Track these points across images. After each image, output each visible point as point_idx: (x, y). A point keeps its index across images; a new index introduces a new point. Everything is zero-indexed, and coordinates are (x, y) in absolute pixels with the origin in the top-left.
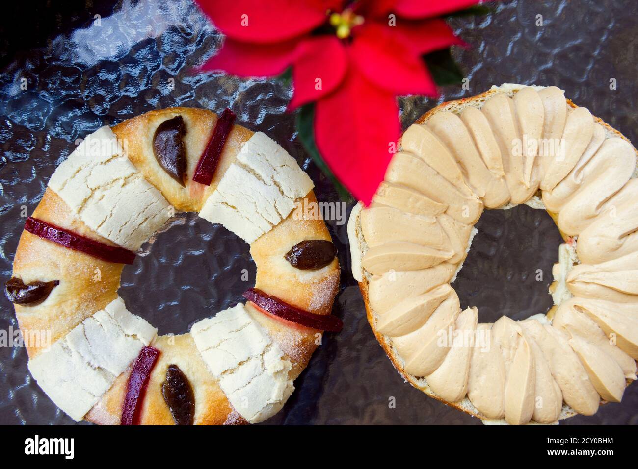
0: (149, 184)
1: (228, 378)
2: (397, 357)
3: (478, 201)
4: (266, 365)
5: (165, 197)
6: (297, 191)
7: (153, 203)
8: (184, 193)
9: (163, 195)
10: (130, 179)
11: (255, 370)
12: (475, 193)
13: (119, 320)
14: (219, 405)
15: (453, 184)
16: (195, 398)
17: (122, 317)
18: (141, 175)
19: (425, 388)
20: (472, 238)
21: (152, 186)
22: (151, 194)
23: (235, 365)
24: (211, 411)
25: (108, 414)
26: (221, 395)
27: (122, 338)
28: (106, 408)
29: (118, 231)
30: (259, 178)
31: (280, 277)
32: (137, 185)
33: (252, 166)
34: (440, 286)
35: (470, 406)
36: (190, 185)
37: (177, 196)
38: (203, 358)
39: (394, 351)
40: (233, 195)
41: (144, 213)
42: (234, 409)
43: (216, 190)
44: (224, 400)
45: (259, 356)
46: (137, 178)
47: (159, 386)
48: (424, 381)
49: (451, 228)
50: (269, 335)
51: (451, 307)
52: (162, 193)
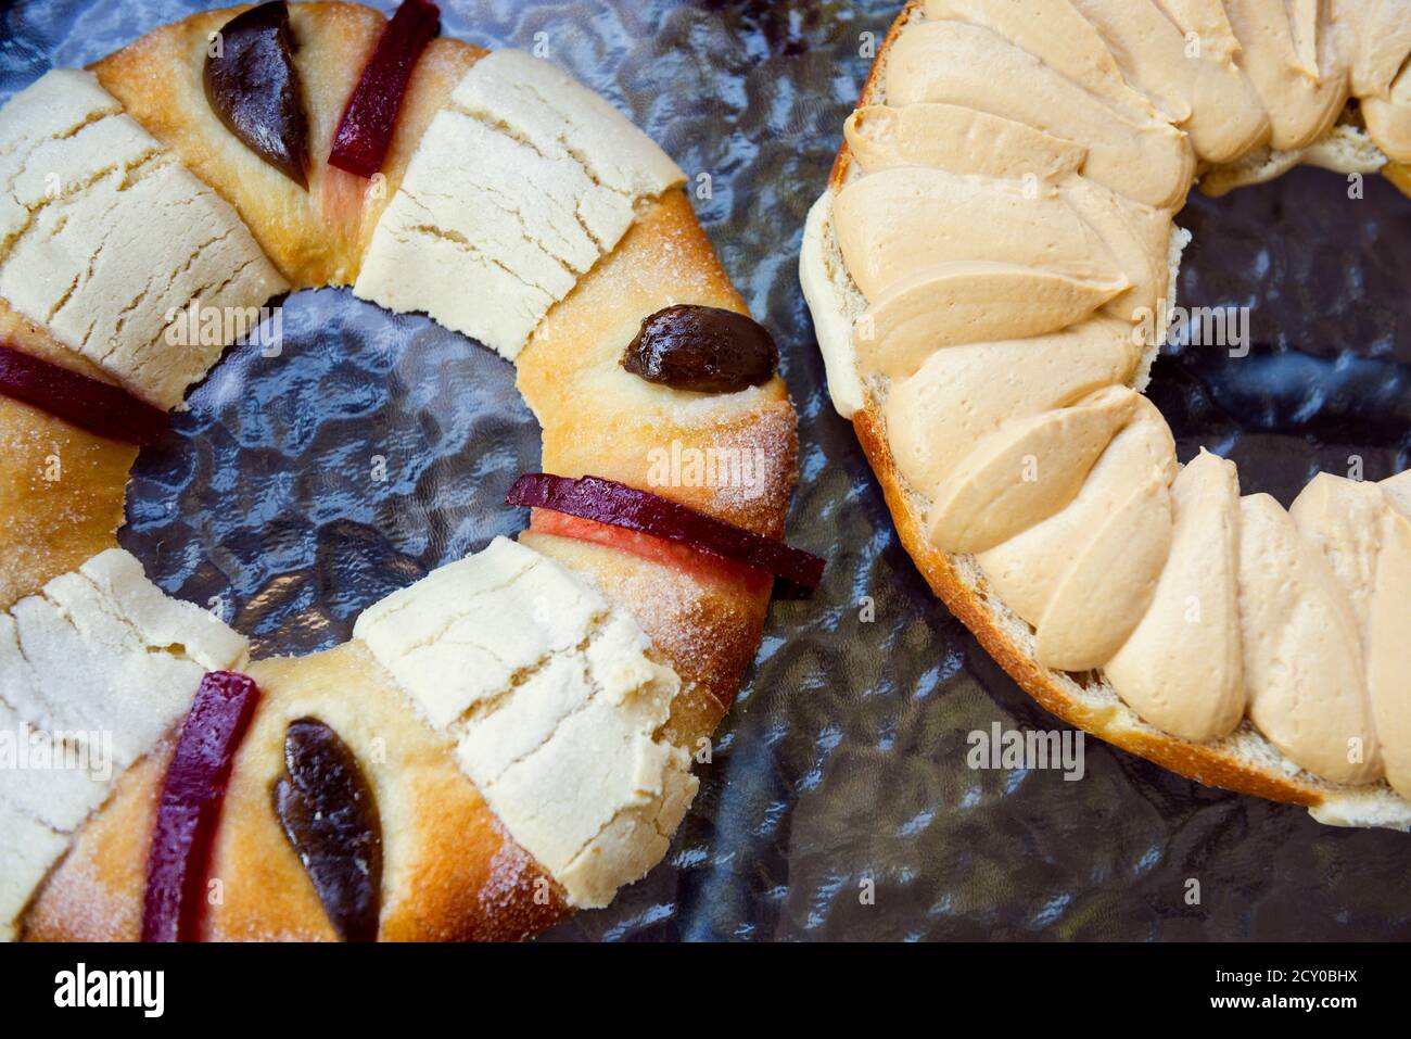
0: (200, 182)
1: (482, 729)
2: (1006, 623)
3: (1173, 131)
4: (596, 675)
5: (250, 226)
6: (638, 174)
7: (215, 239)
8: (306, 208)
9: (243, 220)
10: (143, 169)
11: (564, 689)
12: (1161, 110)
13: (126, 605)
14: (462, 828)
15: (1090, 91)
16: (382, 819)
17: (134, 594)
18: (174, 159)
19: (1112, 712)
20: (1177, 256)
21: (208, 189)
22: (206, 209)
23: (501, 680)
24: (438, 850)
25: (101, 888)
26: (463, 793)
27: (139, 656)
28: (94, 868)
29: (114, 325)
30: (521, 140)
31: (614, 425)
32: (165, 183)
33: (500, 113)
34: (1105, 390)
35: (1268, 757)
36: (321, 183)
37: (286, 219)
38: (397, 679)
39: (995, 607)
40: (449, 197)
41: (189, 271)
42: (511, 838)
43: (399, 192)
44: (475, 808)
45: (573, 651)
46: (163, 166)
47: (264, 791)
48: (1105, 690)
49: (1108, 213)
50: (601, 587)
51: (1148, 446)
52: (239, 212)
